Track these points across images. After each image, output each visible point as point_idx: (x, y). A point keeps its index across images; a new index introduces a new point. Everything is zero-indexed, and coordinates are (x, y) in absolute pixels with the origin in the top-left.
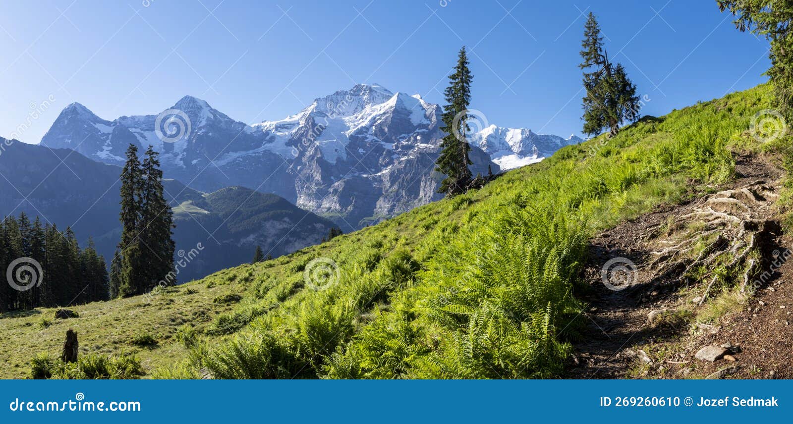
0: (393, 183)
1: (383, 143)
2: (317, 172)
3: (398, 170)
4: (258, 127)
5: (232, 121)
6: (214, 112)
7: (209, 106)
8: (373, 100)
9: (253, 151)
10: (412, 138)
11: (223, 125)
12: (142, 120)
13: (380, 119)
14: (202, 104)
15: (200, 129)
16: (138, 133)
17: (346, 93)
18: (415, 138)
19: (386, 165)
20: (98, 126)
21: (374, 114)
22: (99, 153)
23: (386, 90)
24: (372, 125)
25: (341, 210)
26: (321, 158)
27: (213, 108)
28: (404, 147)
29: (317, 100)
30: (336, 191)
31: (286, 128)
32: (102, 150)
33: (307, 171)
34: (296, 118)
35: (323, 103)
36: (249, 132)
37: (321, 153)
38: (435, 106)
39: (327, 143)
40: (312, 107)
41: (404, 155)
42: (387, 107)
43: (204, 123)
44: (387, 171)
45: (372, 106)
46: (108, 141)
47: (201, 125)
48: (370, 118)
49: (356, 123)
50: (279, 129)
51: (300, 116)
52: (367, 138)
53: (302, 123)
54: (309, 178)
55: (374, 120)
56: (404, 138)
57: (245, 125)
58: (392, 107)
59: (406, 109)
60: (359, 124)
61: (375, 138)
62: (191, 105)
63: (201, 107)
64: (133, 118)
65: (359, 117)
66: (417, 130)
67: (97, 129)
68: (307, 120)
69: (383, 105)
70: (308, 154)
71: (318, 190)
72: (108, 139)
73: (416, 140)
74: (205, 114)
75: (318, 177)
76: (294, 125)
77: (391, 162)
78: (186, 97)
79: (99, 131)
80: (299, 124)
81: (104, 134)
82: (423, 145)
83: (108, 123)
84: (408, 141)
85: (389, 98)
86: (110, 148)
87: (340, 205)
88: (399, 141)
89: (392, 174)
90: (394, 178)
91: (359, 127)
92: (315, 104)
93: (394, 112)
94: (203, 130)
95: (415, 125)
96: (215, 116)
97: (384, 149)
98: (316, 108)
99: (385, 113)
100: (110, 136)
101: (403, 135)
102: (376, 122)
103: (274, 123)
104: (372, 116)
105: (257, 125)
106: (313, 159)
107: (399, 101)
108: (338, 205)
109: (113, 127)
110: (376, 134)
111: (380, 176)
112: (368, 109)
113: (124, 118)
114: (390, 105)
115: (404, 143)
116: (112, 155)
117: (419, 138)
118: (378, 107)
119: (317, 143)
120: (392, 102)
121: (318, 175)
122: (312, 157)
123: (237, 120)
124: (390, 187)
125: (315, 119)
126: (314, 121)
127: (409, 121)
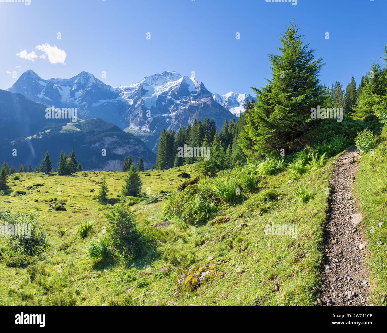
0: (176, 119)
1: (174, 100)
2: (141, 112)
3: (179, 113)
4: (117, 88)
5: (105, 85)
6: (96, 80)
7: (94, 77)
8: (172, 79)
9: (113, 100)
10: (188, 98)
11: (100, 86)
12: (61, 81)
13: (174, 88)
14: (90, 75)
15: (88, 87)
16: (59, 87)
17: (159, 75)
18: (190, 98)
19: (175, 111)
20: (40, 82)
21: (171, 86)
22: (39, 95)
23: (179, 74)
24: (169, 91)
25: (150, 132)
26: (143, 106)
27: (96, 78)
28: (184, 102)
29: (145, 77)
30: (148, 122)
31: (130, 90)
32: (40, 94)
33: (136, 112)
34: (135, 85)
35: (148, 79)
36: (112, 91)
37: (144, 103)
38: (201, 83)
39: (147, 99)
40: (143, 81)
41: (184, 106)
42: (178, 83)
43: (91, 85)
44: (174, 114)
45: (171, 82)
46: (44, 90)
47: (90, 85)
48: (169, 87)
49: (162, 90)
50: (126, 90)
51: (137, 84)
52: (167, 97)
53: (137, 88)
54: (137, 115)
55: (171, 88)
56: (184, 98)
57: (111, 87)
58: (180, 83)
59: (186, 84)
60: (164, 90)
61: (170, 97)
62: (86, 75)
63: (90, 77)
64: (57, 79)
65: (164, 87)
66: (191, 94)
67: (39, 83)
68: (139, 87)
69: (176, 81)
70: (138, 103)
71: (140, 122)
72: (43, 88)
73: (190, 99)
74: (92, 81)
75: (141, 115)
76: (134, 88)
77: (177, 109)
78: (83, 72)
79: (40, 84)
80: (136, 88)
81: (42, 86)
82: (193, 102)
83: (45, 81)
84: (186, 99)
85: (179, 78)
86: (44, 93)
87: (150, 129)
88: (182, 99)
89: (176, 115)
90: (177, 117)
91: (164, 91)
92: (145, 79)
93: (181, 85)
94: (90, 88)
95: (190, 92)
96: (96, 82)
97: (174, 103)
98: (145, 81)
99: (176, 86)
100: (45, 87)
101: (184, 96)
102: (171, 90)
103: (125, 87)
104: (170, 87)
105: (116, 87)
106: (140, 106)
107: (184, 80)
108: (149, 129)
109: (47, 83)
110: (171, 95)
111: (171, 116)
112: (169, 83)
113: (53, 79)
114: (179, 82)
115: (184, 100)
116: (44, 97)
117: (191, 98)
118: (173, 82)
119: (143, 98)
120: (180, 80)
121: (141, 114)
122: (139, 105)
123: (107, 85)
124: (175, 122)
125: (143, 86)
126: (142, 87)
127: (187, 90)
